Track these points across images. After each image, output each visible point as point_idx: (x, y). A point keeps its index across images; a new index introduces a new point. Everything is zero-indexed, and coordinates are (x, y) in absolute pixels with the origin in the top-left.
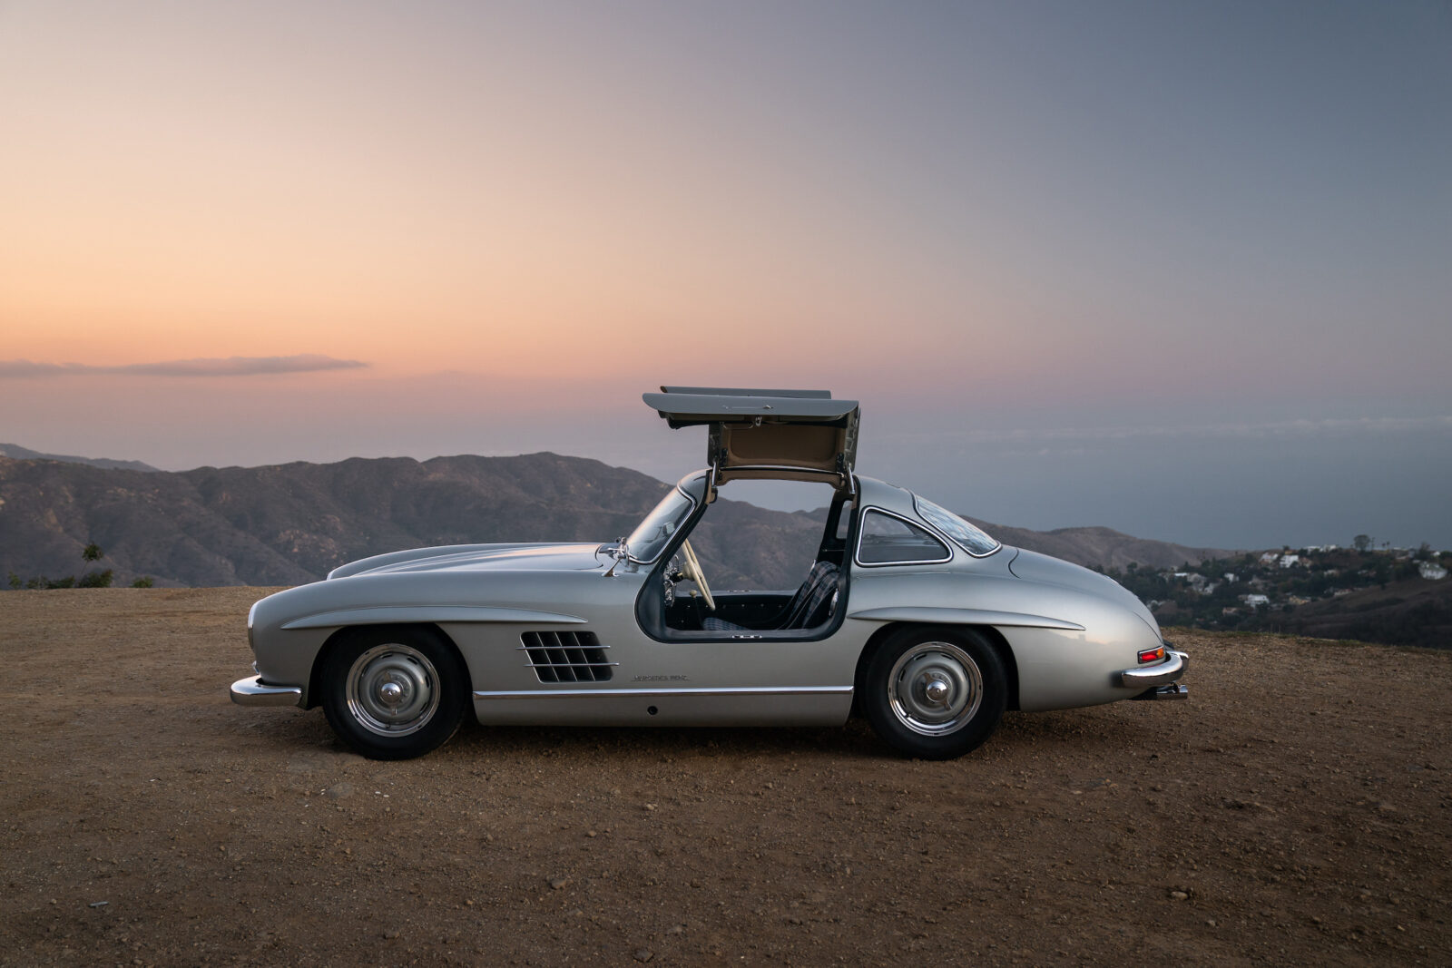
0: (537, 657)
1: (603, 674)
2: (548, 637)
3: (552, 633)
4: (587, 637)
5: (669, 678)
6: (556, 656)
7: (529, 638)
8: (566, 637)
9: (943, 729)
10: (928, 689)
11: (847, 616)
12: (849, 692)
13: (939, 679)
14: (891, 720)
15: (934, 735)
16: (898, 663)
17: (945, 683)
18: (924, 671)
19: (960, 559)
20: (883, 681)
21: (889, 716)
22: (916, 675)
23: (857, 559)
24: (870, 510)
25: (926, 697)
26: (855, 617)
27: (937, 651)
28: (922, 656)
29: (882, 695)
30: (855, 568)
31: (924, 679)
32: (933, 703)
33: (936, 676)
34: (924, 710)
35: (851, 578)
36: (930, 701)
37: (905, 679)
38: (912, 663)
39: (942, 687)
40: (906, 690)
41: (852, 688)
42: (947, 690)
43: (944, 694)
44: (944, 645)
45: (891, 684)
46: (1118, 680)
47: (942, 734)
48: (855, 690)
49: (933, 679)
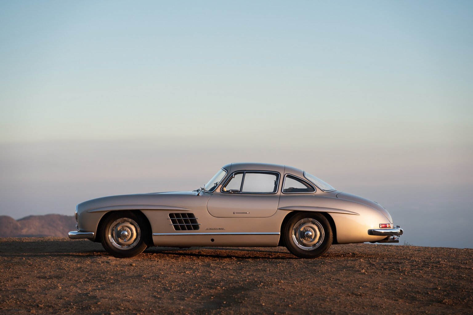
0: (174, 221)
1: (196, 227)
2: (177, 215)
3: (179, 214)
4: (191, 215)
5: (218, 229)
6: (180, 221)
7: (171, 215)
8: (184, 215)
9: (311, 248)
10: (305, 234)
11: (278, 209)
12: (279, 234)
13: (310, 231)
14: (293, 245)
15: (308, 250)
16: (295, 225)
17: (311, 232)
18: (304, 228)
19: (318, 192)
20: (290, 231)
21: (292, 243)
22: (302, 229)
23: (282, 191)
24: (288, 175)
25: (305, 237)
26: (280, 209)
27: (309, 222)
28: (304, 223)
29: (290, 236)
30: (282, 194)
31: (304, 231)
32: (307, 239)
33: (308, 230)
34: (304, 242)
35: (280, 197)
36: (306, 238)
37: (298, 231)
38: (301, 225)
39: (310, 234)
40: (298, 235)
41: (280, 233)
42: (312, 235)
43: (311, 236)
44: (311, 219)
45: (293, 233)
46: (371, 232)
47: (310, 250)
48: (281, 234)
49: (307, 231)
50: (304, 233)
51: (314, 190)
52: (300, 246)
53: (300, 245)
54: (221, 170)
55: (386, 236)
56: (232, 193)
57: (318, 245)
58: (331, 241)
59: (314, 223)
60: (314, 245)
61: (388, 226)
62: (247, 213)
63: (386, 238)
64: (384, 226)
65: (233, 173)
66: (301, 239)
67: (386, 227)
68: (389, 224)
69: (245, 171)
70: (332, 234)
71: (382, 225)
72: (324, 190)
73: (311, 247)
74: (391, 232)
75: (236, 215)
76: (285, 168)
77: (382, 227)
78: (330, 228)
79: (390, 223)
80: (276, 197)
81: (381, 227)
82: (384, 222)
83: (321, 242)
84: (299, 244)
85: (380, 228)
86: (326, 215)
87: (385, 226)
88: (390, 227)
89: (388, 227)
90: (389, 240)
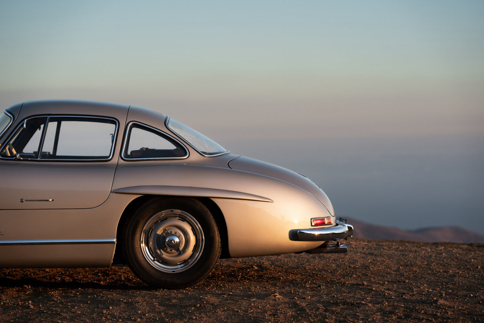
9: (179, 268)
10: (167, 241)
11: (111, 192)
12: (113, 243)
13: (175, 235)
14: (143, 262)
15: (171, 272)
16: (147, 224)
17: (179, 237)
18: (165, 230)
19: (194, 157)
20: (137, 236)
21: (141, 259)
22: (160, 232)
23: (123, 156)
24: (133, 124)
25: (166, 247)
26: (117, 192)
27: (175, 216)
28: (164, 219)
29: (137, 246)
30: (121, 161)
31: (165, 234)
32: (171, 250)
33: (173, 232)
34: (165, 256)
35: (117, 167)
36: (169, 250)
37: (152, 236)
38: (157, 224)
39: (177, 240)
40: (153, 244)
41: (115, 240)
42: (180, 242)
43: (178, 244)
44: (178, 211)
45: (143, 238)
46: (295, 235)
47: (177, 271)
48: (117, 241)
49: (171, 234)
50: (165, 238)
51: (186, 154)
52: (157, 264)
53: (156, 262)
54: (4, 114)
55: (323, 242)
56: (20, 160)
57: (192, 263)
58: (218, 253)
59: (184, 219)
60: (185, 262)
61: (326, 221)
62: (48, 201)
63: (323, 244)
64: (319, 222)
65: (24, 120)
66: (158, 251)
67: (323, 224)
68: (328, 218)
69: (49, 117)
70: (220, 241)
71: (316, 220)
72: (205, 153)
73: (179, 266)
74: (334, 233)
75: (26, 205)
76: (128, 111)
77: (316, 225)
78: (216, 229)
79: (329, 215)
80: (109, 167)
81: (313, 224)
82: (319, 213)
83: (198, 255)
84: (154, 260)
85: (312, 226)
86: (209, 203)
87: (321, 223)
88: (330, 223)
89: (326, 223)
90: (328, 248)
